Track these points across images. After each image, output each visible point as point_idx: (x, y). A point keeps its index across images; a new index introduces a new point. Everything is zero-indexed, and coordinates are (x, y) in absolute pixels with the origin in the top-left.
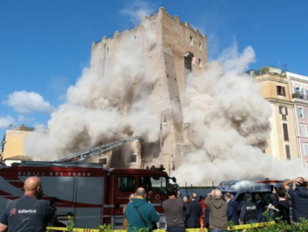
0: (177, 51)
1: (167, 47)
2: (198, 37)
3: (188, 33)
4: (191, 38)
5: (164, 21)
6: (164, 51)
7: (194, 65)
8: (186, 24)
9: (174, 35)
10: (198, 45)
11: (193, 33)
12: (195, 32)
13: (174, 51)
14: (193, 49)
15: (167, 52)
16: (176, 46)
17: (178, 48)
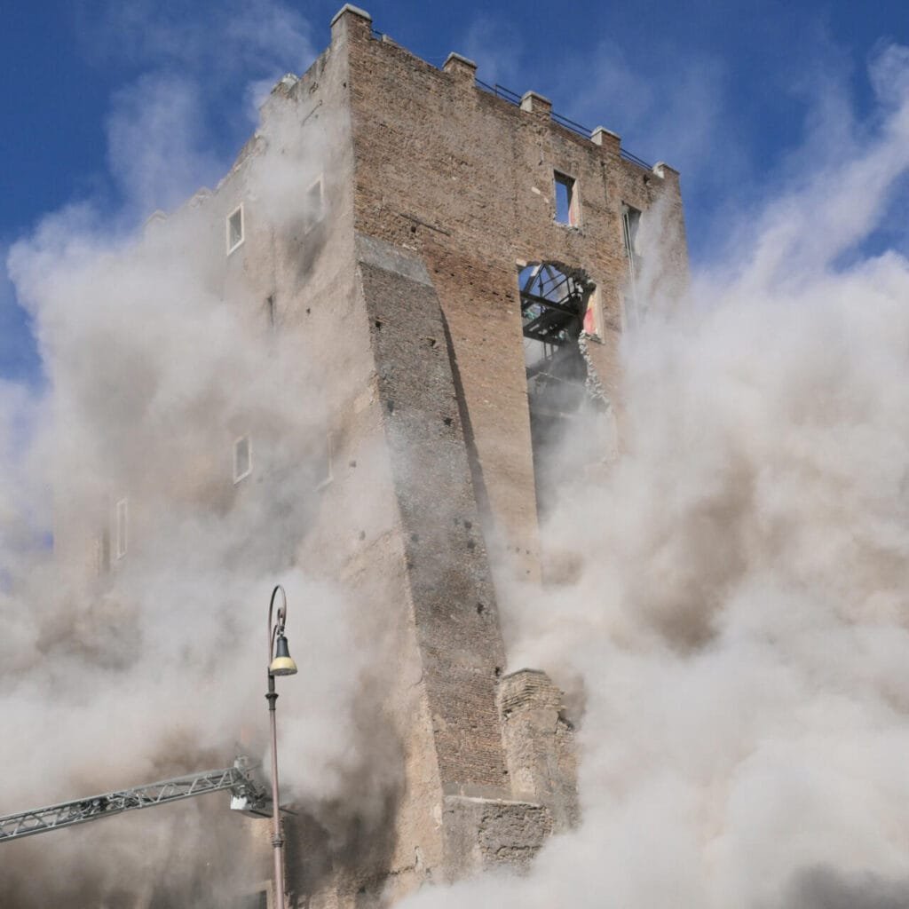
0: (465, 261)
1: (390, 237)
2: (617, 174)
3: (542, 154)
4: (564, 180)
5: (366, 89)
6: (370, 258)
7: (595, 340)
8: (527, 106)
9: (438, 167)
10: (620, 223)
11: (578, 155)
12: (591, 149)
13: (442, 264)
14: (578, 244)
15: (389, 267)
16: (461, 231)
17: (468, 241)
